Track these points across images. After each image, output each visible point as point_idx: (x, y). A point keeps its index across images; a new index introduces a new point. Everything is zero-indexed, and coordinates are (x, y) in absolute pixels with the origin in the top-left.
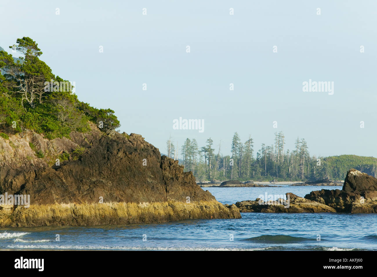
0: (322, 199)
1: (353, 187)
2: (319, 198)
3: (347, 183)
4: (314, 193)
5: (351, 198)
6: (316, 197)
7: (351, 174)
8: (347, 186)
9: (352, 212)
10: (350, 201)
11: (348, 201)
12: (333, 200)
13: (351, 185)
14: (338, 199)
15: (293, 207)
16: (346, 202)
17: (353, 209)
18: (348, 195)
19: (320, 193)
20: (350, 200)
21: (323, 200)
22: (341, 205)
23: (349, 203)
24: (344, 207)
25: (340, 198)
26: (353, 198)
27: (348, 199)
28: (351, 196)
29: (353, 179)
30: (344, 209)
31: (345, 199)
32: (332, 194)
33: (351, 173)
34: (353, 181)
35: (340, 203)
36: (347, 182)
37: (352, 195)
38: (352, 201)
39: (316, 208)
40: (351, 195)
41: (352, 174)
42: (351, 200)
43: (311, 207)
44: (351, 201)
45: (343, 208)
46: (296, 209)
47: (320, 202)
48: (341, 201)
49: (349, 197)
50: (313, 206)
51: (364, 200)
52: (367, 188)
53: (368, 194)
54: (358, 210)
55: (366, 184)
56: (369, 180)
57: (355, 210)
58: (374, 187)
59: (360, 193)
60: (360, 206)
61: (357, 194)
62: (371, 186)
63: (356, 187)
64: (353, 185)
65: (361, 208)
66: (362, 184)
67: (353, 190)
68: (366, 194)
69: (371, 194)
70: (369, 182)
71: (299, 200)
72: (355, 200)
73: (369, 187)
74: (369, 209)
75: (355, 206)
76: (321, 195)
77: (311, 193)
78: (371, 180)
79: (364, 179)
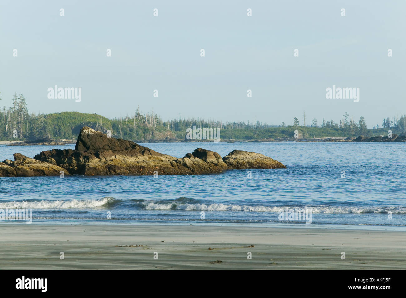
0: (53, 159)
1: (87, 146)
2: (50, 159)
4: (45, 153)
5: (84, 158)
6: (47, 158)
7: (84, 132)
8: (80, 146)
9: (85, 173)
10: (83, 161)
11: (81, 161)
12: (64, 161)
13: (84, 144)
14: (70, 159)
16: (79, 162)
17: (86, 170)
18: (81, 155)
19: (51, 153)
21: (55, 161)
22: (74, 166)
23: (82, 164)
24: (77, 168)
25: (72, 159)
26: (87, 158)
27: (81, 159)
28: (84, 156)
29: (87, 137)
31: (78, 160)
32: (64, 155)
33: (85, 131)
34: (87, 140)
35: (73, 163)
36: (80, 141)
37: (85, 155)
39: (47, 169)
40: (84, 155)
41: (85, 133)
42: (85, 160)
44: (84, 161)
46: (25, 171)
47: (51, 163)
48: (74, 161)
49: (82, 157)
50: (44, 167)
51: (97, 160)
52: (101, 147)
53: (102, 153)
54: (92, 170)
55: (100, 143)
56: (103, 139)
57: (89, 171)
58: (108, 146)
59: (94, 153)
60: (94, 166)
61: (91, 153)
62: (105, 145)
63: (89, 146)
64: (86, 144)
65: (95, 168)
66: (95, 142)
67: (86, 150)
68: (100, 154)
69: (106, 153)
70: (103, 141)
71: (28, 161)
72: (89, 160)
73: (104, 146)
74: (103, 170)
75: (88, 166)
76: (52, 155)
77: (41, 153)
78: (105, 138)
79: (97, 138)
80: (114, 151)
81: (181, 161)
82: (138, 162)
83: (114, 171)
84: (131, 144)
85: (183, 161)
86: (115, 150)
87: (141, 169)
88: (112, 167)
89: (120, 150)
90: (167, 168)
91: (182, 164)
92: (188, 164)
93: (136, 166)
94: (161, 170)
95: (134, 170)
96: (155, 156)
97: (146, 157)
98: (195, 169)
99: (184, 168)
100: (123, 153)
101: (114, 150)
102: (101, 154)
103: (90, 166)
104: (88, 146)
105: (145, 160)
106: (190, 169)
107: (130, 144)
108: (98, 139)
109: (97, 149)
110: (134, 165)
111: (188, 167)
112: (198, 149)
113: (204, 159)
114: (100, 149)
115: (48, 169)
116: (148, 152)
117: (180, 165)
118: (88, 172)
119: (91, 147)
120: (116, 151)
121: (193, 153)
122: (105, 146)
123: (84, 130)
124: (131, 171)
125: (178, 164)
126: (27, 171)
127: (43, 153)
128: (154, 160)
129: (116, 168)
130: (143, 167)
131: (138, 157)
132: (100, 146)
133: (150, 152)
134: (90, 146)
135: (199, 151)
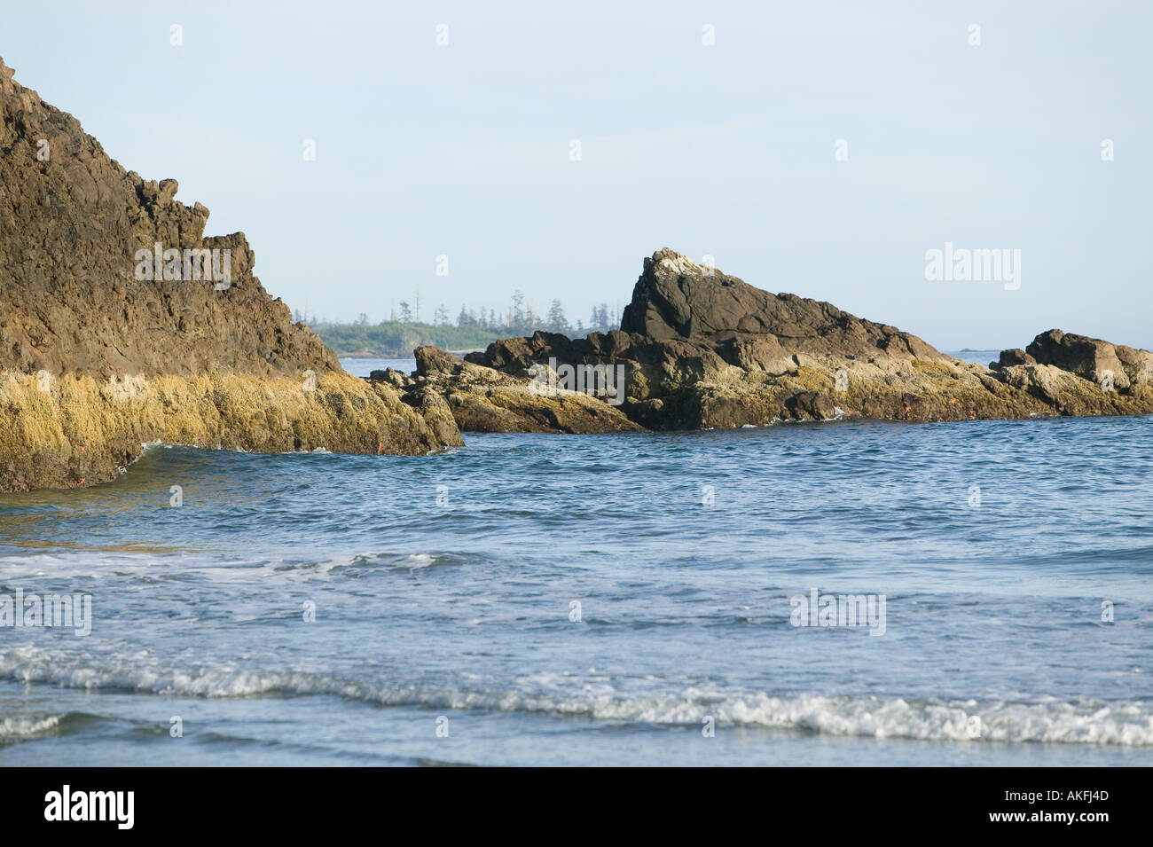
1: (678, 320)
3: (653, 307)
4: (507, 345)
5: (682, 362)
6: (524, 363)
7: (664, 268)
8: (650, 319)
9: (704, 421)
10: (679, 376)
11: (669, 376)
13: (669, 313)
15: (466, 401)
16: (662, 380)
17: (706, 408)
18: (669, 351)
19: (531, 348)
20: (680, 372)
22: (640, 393)
23: (675, 386)
24: (660, 401)
25: (633, 367)
26: (695, 365)
27: (670, 368)
28: (680, 358)
29: (676, 286)
30: (662, 407)
31: (655, 371)
32: (597, 352)
33: (666, 265)
34: (678, 298)
36: (649, 303)
37: (685, 352)
38: (687, 376)
39: (557, 404)
40: (680, 353)
41: (668, 270)
42: (685, 371)
43: (539, 405)
44: (683, 377)
45: (658, 407)
46: (486, 412)
49: (672, 361)
50: (545, 400)
51: (733, 369)
52: (733, 323)
53: (749, 347)
54: (727, 410)
55: (728, 308)
56: (737, 293)
57: (716, 412)
58: (758, 319)
59: (714, 344)
60: (733, 395)
61: (703, 346)
62: (745, 317)
63: (689, 321)
64: (677, 313)
65: (739, 402)
66: (711, 306)
67: (677, 333)
68: (743, 350)
69: (762, 347)
70: (737, 300)
71: (474, 374)
72: (702, 372)
73: (741, 321)
74: (769, 409)
75: (711, 395)
76: (536, 353)
77: (491, 348)
78: (744, 292)
79: (717, 289)
80: (782, 339)
81: (1022, 378)
82: (888, 381)
83: (812, 413)
84: (827, 311)
85: (1031, 378)
86: (784, 334)
87: (905, 406)
88: (803, 397)
89: (802, 334)
90: (989, 403)
91: (1025, 387)
92: (1048, 388)
93: (887, 394)
94: (967, 408)
95: (879, 410)
96: (928, 359)
97: (891, 363)
98: (1072, 408)
99: (1034, 403)
100: (816, 345)
101: (782, 336)
102: (746, 349)
103: (717, 394)
104: (684, 321)
105: (905, 374)
106: (1058, 405)
107: (825, 313)
108: (720, 293)
109: (718, 331)
110: (877, 390)
111: (1050, 399)
112: (1051, 335)
113: (1080, 370)
114: (728, 330)
115: (562, 406)
116: (902, 345)
117: (1020, 392)
118: (717, 417)
119: (695, 323)
120: (790, 338)
121: (1032, 349)
122: (746, 321)
123: (663, 261)
124: (870, 413)
125: (1013, 388)
126: (492, 414)
127: (503, 346)
128: (928, 374)
129: (820, 403)
130: (914, 400)
131: (878, 361)
132: (729, 320)
133: (907, 341)
134: (693, 319)
135: (1058, 340)
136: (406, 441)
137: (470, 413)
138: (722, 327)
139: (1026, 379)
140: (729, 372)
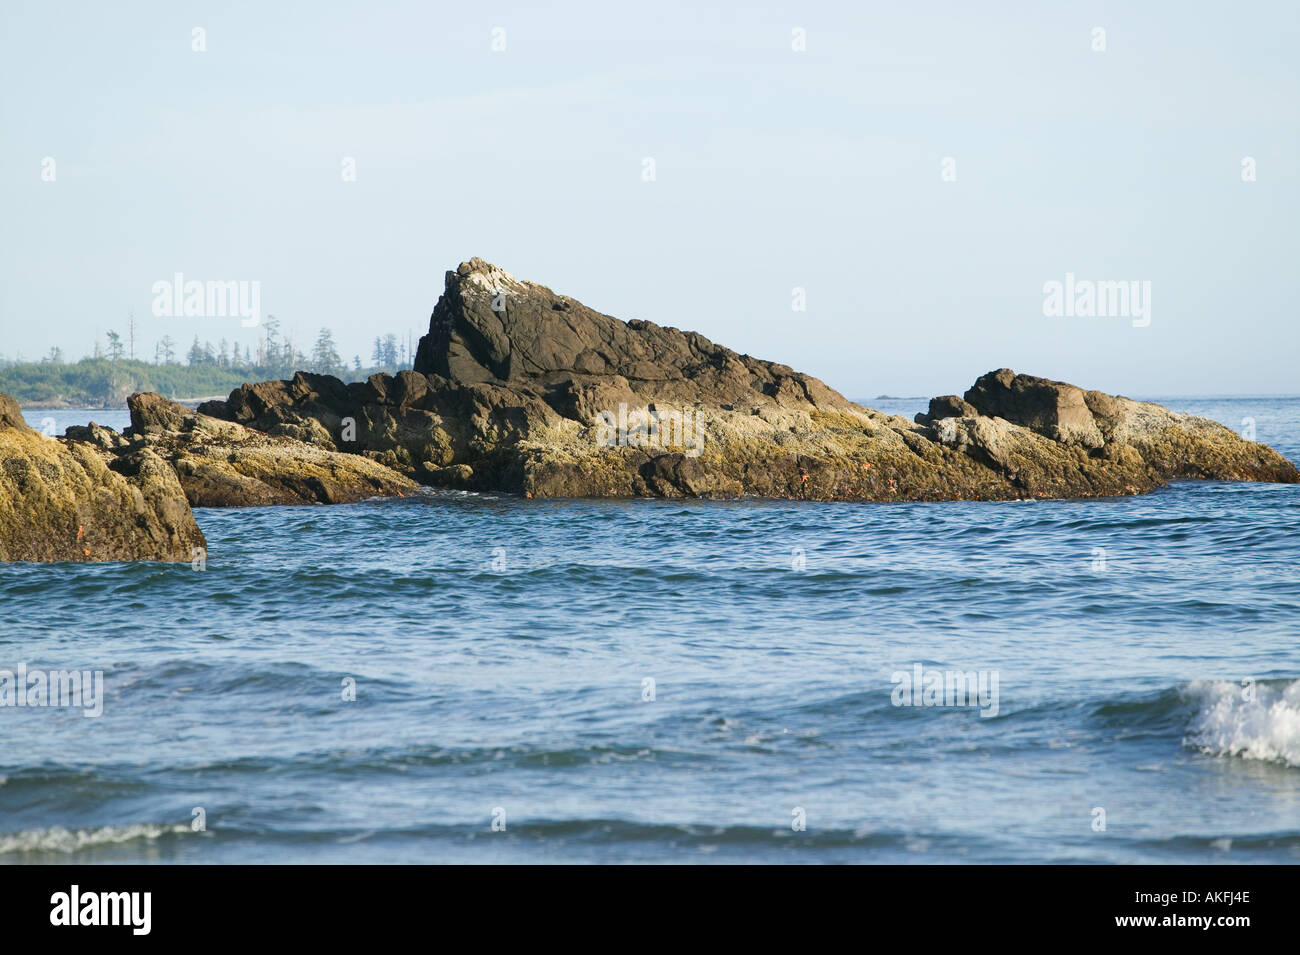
0: (316, 425)
1: (493, 356)
2: (297, 423)
3: (458, 338)
4: (257, 391)
5: (499, 414)
6: (280, 415)
7: (473, 285)
8: (455, 355)
9: (529, 495)
10: (494, 434)
11: (480, 433)
12: (385, 431)
13: (481, 347)
14: (418, 419)
15: (201, 468)
16: (472, 438)
17: (531, 476)
18: (481, 399)
19: (290, 395)
20: (495, 427)
21: (326, 432)
22: (440, 456)
23: (490, 447)
24: (468, 468)
25: (429, 420)
26: (516, 419)
27: (483, 422)
28: (496, 408)
29: (491, 312)
30: (471, 476)
31: (462, 422)
32: (382, 400)
33: (476, 281)
34: (493, 328)
35: (437, 445)
36: (453, 333)
37: (502, 401)
38: (506, 433)
39: (326, 472)
40: (496, 401)
41: (478, 288)
42: (503, 427)
43: (302, 473)
44: (500, 435)
45: (465, 475)
46: (228, 483)
48: (443, 436)
49: (485, 413)
50: (310, 466)
51: (569, 425)
52: (569, 361)
53: (590, 394)
54: (560, 480)
55: (562, 341)
56: (573, 320)
57: (545, 482)
58: (601, 355)
59: (542, 389)
60: (568, 458)
61: (527, 393)
62: (585, 353)
63: (508, 358)
64: (491, 346)
65: (577, 469)
66: (537, 338)
67: (491, 375)
68: (581, 397)
69: (607, 393)
70: (573, 329)
71: (212, 431)
72: (526, 427)
73: (579, 358)
74: (617, 478)
75: (539, 459)
76: (297, 402)
77: (235, 395)
78: (582, 319)
79: (545, 315)
80: (634, 383)
81: (958, 436)
82: (778, 439)
83: (675, 483)
84: (696, 345)
85: (971, 435)
86: (637, 375)
87: (801, 473)
88: (664, 461)
89: (662, 376)
90: (915, 469)
91: (963, 448)
92: (994, 449)
93: (777, 457)
94: (885, 477)
95: (766, 480)
96: (832, 410)
97: (783, 415)
98: (1026, 474)
99: (975, 469)
100: (680, 390)
101: (634, 379)
102: (585, 396)
103: (547, 458)
104: (501, 358)
105: (800, 430)
106: (1008, 472)
107: (692, 346)
108: (550, 320)
109: (547, 371)
110: (764, 453)
111: (998, 463)
112: (998, 377)
113: (1038, 424)
114: (561, 370)
115: (334, 475)
116: (797, 390)
117: (957, 454)
118: (546, 489)
119: (516, 360)
120: (646, 381)
121: (972, 396)
122: (585, 358)
123: (472, 276)
124: (755, 483)
125: (947, 449)
126: (236, 486)
127: (251, 393)
128: (833, 430)
129: (687, 470)
130: (813, 465)
131: (764, 412)
132: (563, 356)
133: (803, 386)
134: (514, 356)
135: (1007, 383)
136: (116, 523)
137: (206, 485)
138: (554, 366)
139: (965, 437)
140: (561, 428)
